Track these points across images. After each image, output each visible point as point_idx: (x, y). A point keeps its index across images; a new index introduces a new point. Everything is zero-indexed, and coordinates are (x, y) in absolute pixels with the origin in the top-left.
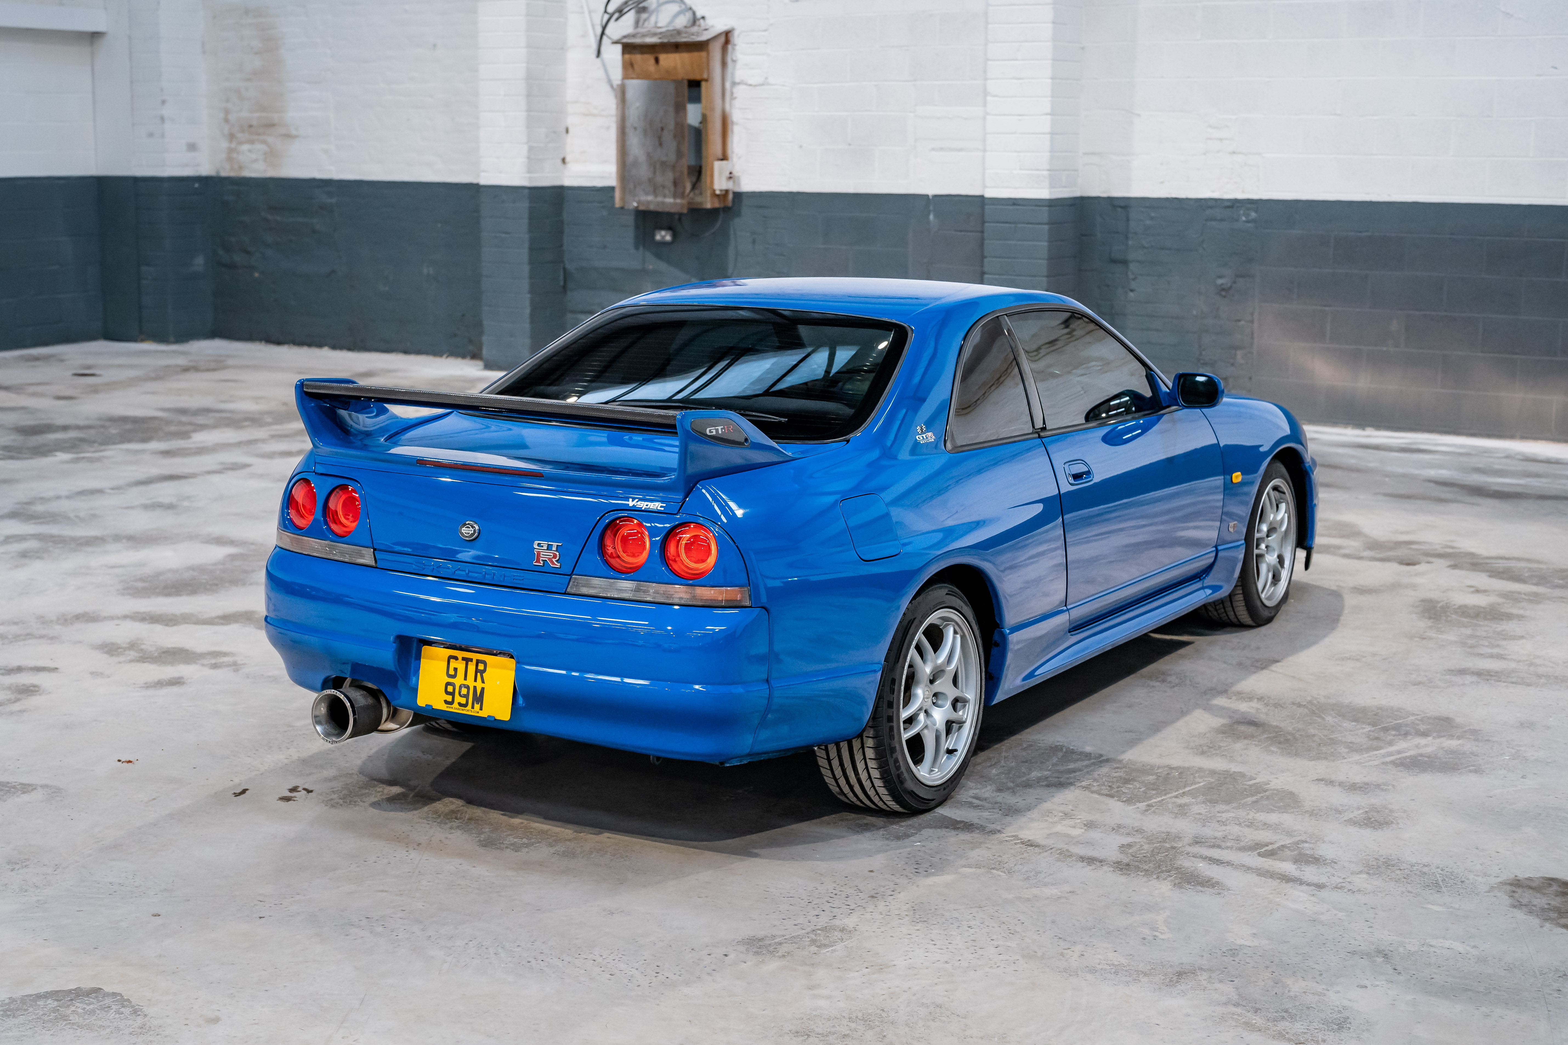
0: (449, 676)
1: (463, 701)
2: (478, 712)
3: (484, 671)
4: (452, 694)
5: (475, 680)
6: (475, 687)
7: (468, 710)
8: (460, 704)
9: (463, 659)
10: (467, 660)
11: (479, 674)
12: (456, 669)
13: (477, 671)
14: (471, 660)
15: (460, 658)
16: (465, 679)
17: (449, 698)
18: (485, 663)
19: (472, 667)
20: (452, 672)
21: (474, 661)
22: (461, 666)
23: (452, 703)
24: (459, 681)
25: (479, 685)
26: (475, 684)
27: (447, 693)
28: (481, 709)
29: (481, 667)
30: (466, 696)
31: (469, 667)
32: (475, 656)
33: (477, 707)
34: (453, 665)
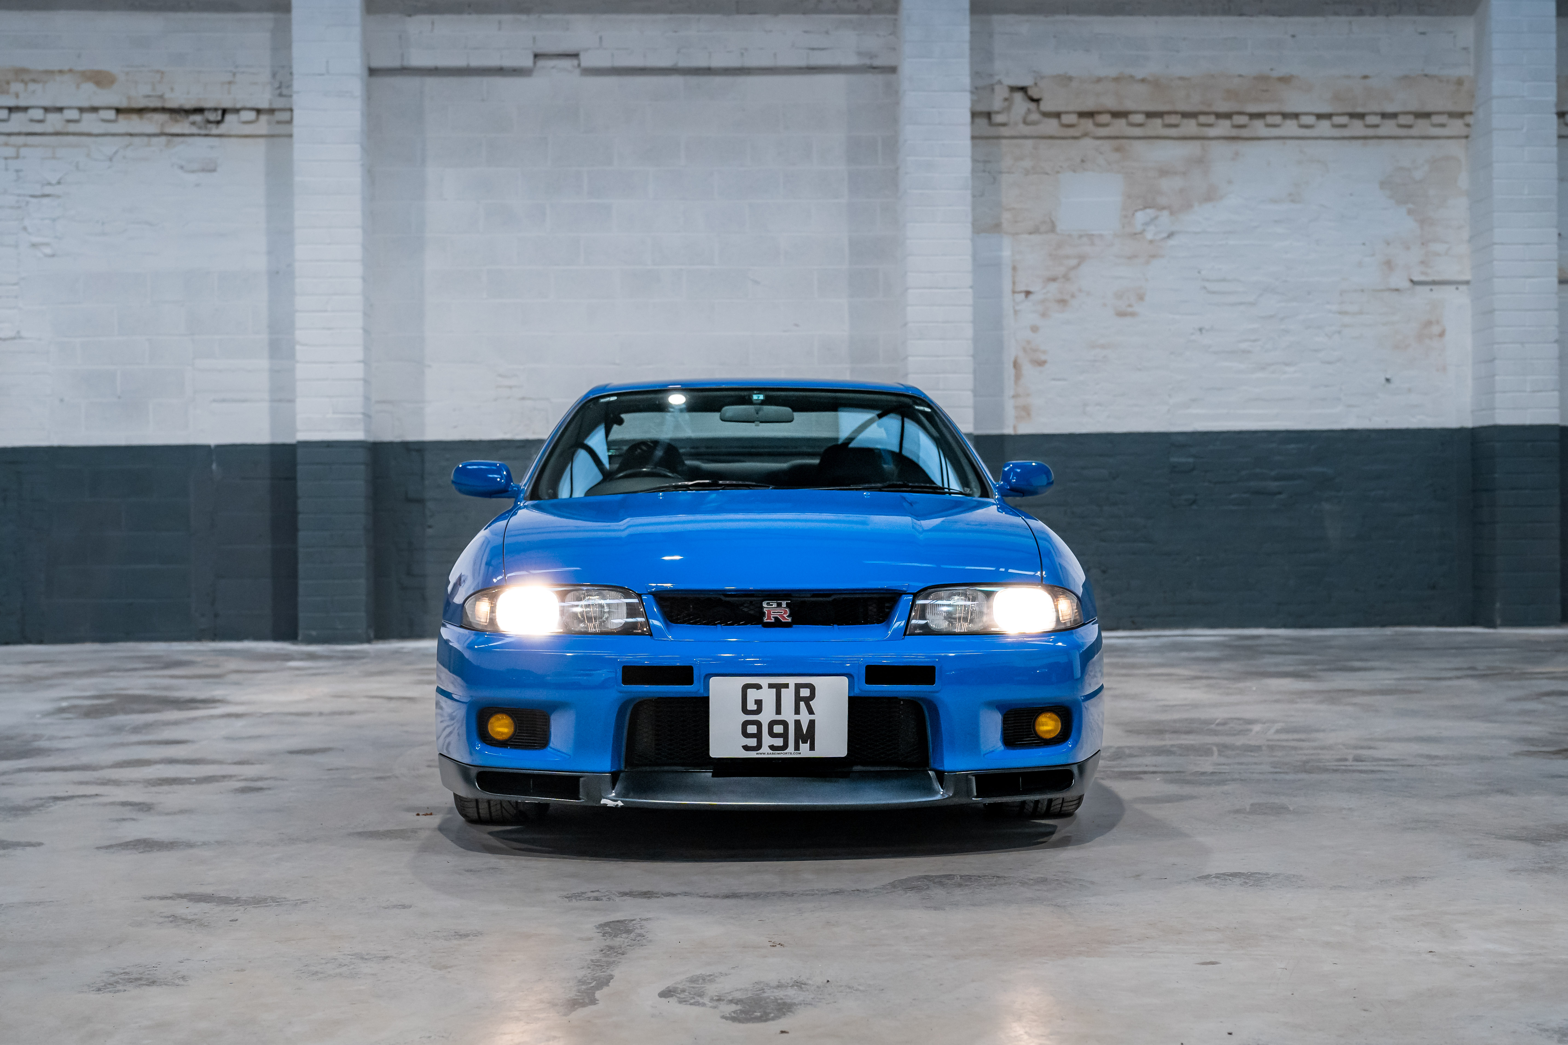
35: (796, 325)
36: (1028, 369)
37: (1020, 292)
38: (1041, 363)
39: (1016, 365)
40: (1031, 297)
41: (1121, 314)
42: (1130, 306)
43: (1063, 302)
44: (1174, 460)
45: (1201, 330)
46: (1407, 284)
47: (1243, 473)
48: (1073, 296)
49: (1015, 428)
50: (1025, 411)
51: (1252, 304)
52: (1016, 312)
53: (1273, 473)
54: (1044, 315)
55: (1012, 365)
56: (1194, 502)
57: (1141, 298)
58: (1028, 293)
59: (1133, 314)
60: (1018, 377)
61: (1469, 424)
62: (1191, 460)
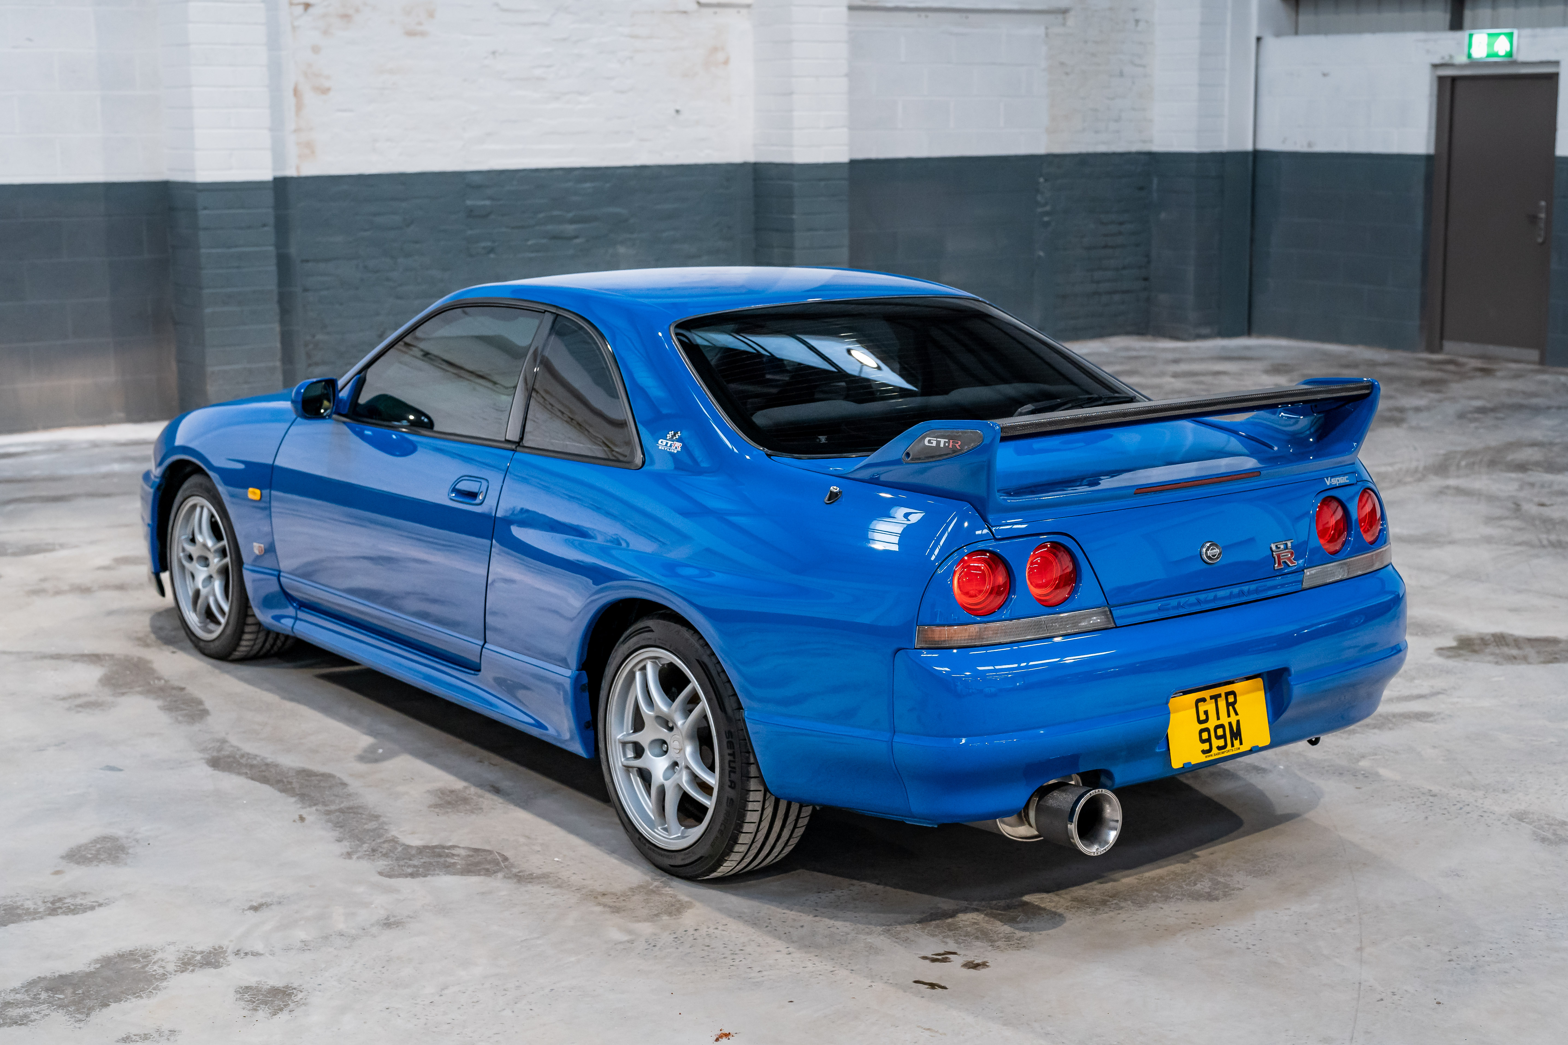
0: (1200, 722)
1: (1221, 742)
2: (1239, 749)
3: (1235, 702)
4: (1209, 740)
5: (1229, 716)
6: (1230, 724)
7: (1229, 751)
8: (1219, 748)
9: (1212, 697)
10: (1215, 698)
11: (1231, 708)
12: (1206, 713)
13: (1228, 704)
14: (1219, 696)
15: (1208, 698)
16: (1218, 718)
17: (1206, 746)
18: (1233, 693)
19: (1222, 703)
20: (1203, 717)
21: (1223, 696)
22: (1210, 706)
23: (1210, 750)
24: (1211, 724)
25: (1233, 719)
26: (1229, 720)
27: (1203, 741)
28: (1241, 743)
29: (1231, 699)
30: (1224, 736)
31: (1219, 703)
32: (1222, 690)
33: (1237, 743)
34: (1202, 707)
35: (30, 40)
36: (310, 98)
37: (299, 4)
38: (325, 91)
39: (296, 92)
40: (311, 10)
41: (411, 34)
42: (420, 24)
43: (346, 17)
44: (469, 203)
45: (494, 53)
46: (693, 6)
47: (541, 215)
48: (357, 11)
49: (298, 168)
50: (309, 149)
51: (546, 25)
52: (294, 28)
53: (570, 215)
54: (326, 32)
55: (291, 93)
56: (491, 250)
57: (431, 15)
58: (307, 6)
59: (423, 34)
60: (299, 107)
61: (752, 159)
62: (488, 203)
